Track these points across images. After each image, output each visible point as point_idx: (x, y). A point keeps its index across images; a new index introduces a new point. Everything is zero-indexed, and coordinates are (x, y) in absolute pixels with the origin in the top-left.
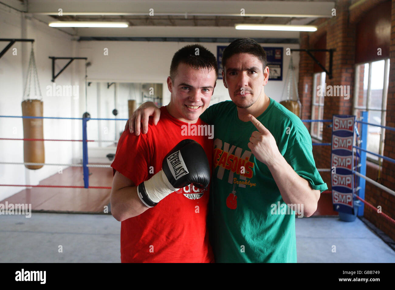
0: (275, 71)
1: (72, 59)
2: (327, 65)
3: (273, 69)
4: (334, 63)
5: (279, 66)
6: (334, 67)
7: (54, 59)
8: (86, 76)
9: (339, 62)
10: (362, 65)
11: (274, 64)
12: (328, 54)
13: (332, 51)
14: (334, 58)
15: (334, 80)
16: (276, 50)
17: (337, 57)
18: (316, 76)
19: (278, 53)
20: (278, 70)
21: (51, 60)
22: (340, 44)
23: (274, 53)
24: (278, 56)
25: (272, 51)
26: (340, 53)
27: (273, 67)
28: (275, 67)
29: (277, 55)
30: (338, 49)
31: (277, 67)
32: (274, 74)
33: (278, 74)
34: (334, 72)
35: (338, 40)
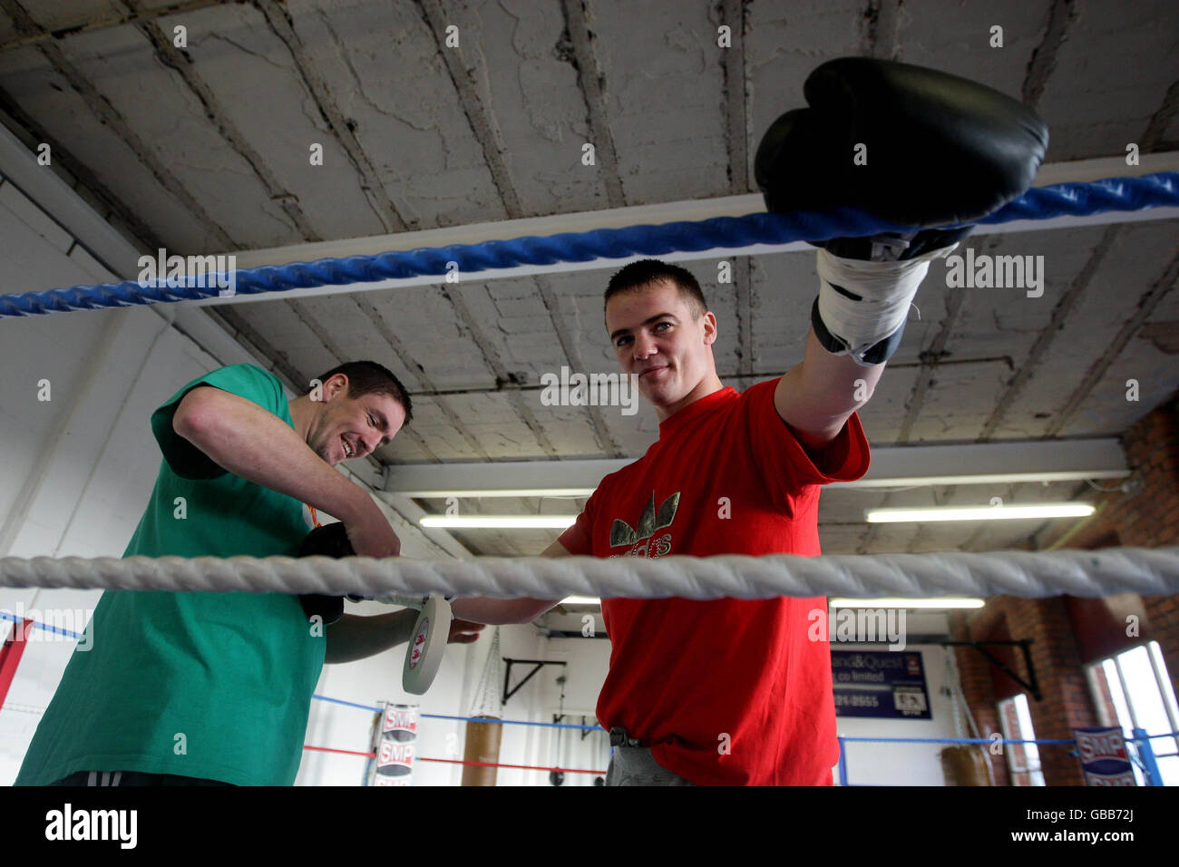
0: (914, 699)
1: (541, 664)
2: (1023, 673)
3: (908, 695)
4: (1037, 666)
5: (919, 689)
6: (1038, 675)
7: (509, 662)
8: (563, 696)
9: (1048, 662)
10: (1098, 666)
11: (909, 686)
12: (1017, 650)
13: (1025, 645)
14: (1034, 658)
15: (1046, 701)
16: (908, 658)
17: (1040, 654)
18: (1003, 706)
19: (913, 663)
20: (920, 697)
21: (504, 665)
22: (1039, 628)
23: (905, 663)
24: (913, 668)
25: (900, 660)
26: (1043, 644)
27: (909, 692)
28: (913, 692)
29: (912, 666)
30: (1037, 638)
31: (916, 692)
32: (912, 705)
33: (921, 706)
34: (1042, 684)
35: (1034, 620)
